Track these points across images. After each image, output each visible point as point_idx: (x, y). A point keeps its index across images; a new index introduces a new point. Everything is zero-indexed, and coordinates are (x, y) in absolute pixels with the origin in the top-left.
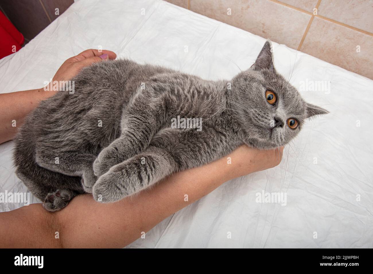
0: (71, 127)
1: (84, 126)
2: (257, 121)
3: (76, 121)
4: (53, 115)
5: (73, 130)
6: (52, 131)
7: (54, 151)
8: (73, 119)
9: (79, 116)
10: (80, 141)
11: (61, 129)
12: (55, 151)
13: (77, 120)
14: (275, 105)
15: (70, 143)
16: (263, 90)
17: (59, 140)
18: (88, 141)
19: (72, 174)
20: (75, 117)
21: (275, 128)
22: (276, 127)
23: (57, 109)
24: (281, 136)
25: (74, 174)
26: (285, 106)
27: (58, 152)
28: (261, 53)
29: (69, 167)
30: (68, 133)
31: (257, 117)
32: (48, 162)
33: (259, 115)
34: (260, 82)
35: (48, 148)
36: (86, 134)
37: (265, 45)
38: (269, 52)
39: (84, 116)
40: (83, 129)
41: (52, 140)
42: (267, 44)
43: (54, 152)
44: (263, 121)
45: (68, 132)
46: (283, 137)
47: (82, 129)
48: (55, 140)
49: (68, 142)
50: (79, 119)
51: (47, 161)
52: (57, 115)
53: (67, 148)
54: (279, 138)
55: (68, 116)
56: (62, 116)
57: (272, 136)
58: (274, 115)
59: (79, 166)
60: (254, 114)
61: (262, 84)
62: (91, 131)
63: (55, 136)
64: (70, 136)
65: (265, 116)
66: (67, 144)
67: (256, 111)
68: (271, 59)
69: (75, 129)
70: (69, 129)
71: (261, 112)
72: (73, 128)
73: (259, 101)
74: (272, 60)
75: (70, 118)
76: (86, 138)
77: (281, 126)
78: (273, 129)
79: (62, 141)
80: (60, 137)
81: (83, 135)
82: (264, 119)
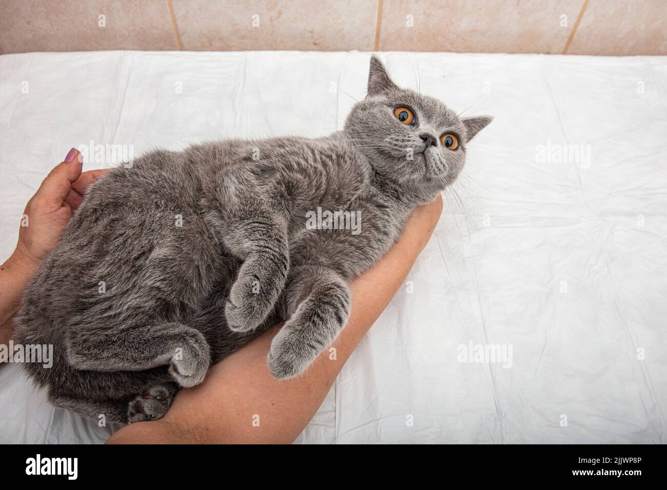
0: (130, 285)
1: (151, 279)
2: (399, 150)
3: (136, 272)
4: (93, 272)
5: (135, 290)
6: (97, 301)
7: (106, 333)
8: (129, 271)
9: (138, 263)
10: (152, 303)
11: (114, 293)
12: (109, 332)
13: (137, 270)
14: (414, 124)
15: (134, 313)
16: (390, 111)
17: (112, 313)
18: (165, 300)
19: (149, 365)
20: (133, 266)
21: (427, 150)
22: (427, 146)
23: (97, 262)
24: (439, 158)
25: (154, 363)
26: (429, 117)
27: (115, 332)
28: (371, 75)
29: (143, 353)
30: (127, 297)
31: (396, 145)
32: (99, 356)
33: (397, 140)
34: (382, 103)
35: (94, 331)
36: (158, 288)
37: (371, 63)
38: (380, 69)
39: (147, 262)
40: (152, 282)
41: (99, 317)
42: (373, 61)
43: (107, 335)
44: (407, 147)
45: (126, 295)
46: (444, 161)
47: (149, 282)
48: (105, 315)
49: (129, 312)
50: (140, 268)
51: (96, 355)
52: (100, 271)
53: (130, 322)
54: (438, 162)
55: (119, 268)
56: (110, 270)
57: (428, 163)
58: (418, 133)
59: (162, 346)
60: (390, 143)
61: (385, 104)
62: (165, 282)
63: (104, 308)
64: (133, 300)
65: (407, 138)
66: (129, 316)
67: (392, 138)
68: (387, 77)
69: (137, 287)
70: (128, 290)
71: (398, 136)
72: (134, 286)
73: (390, 124)
74: (389, 77)
75: (125, 269)
76: (159, 296)
77: (434, 144)
78: (425, 153)
79: (120, 313)
80: (115, 306)
81: (153, 293)
82: (406, 143)
